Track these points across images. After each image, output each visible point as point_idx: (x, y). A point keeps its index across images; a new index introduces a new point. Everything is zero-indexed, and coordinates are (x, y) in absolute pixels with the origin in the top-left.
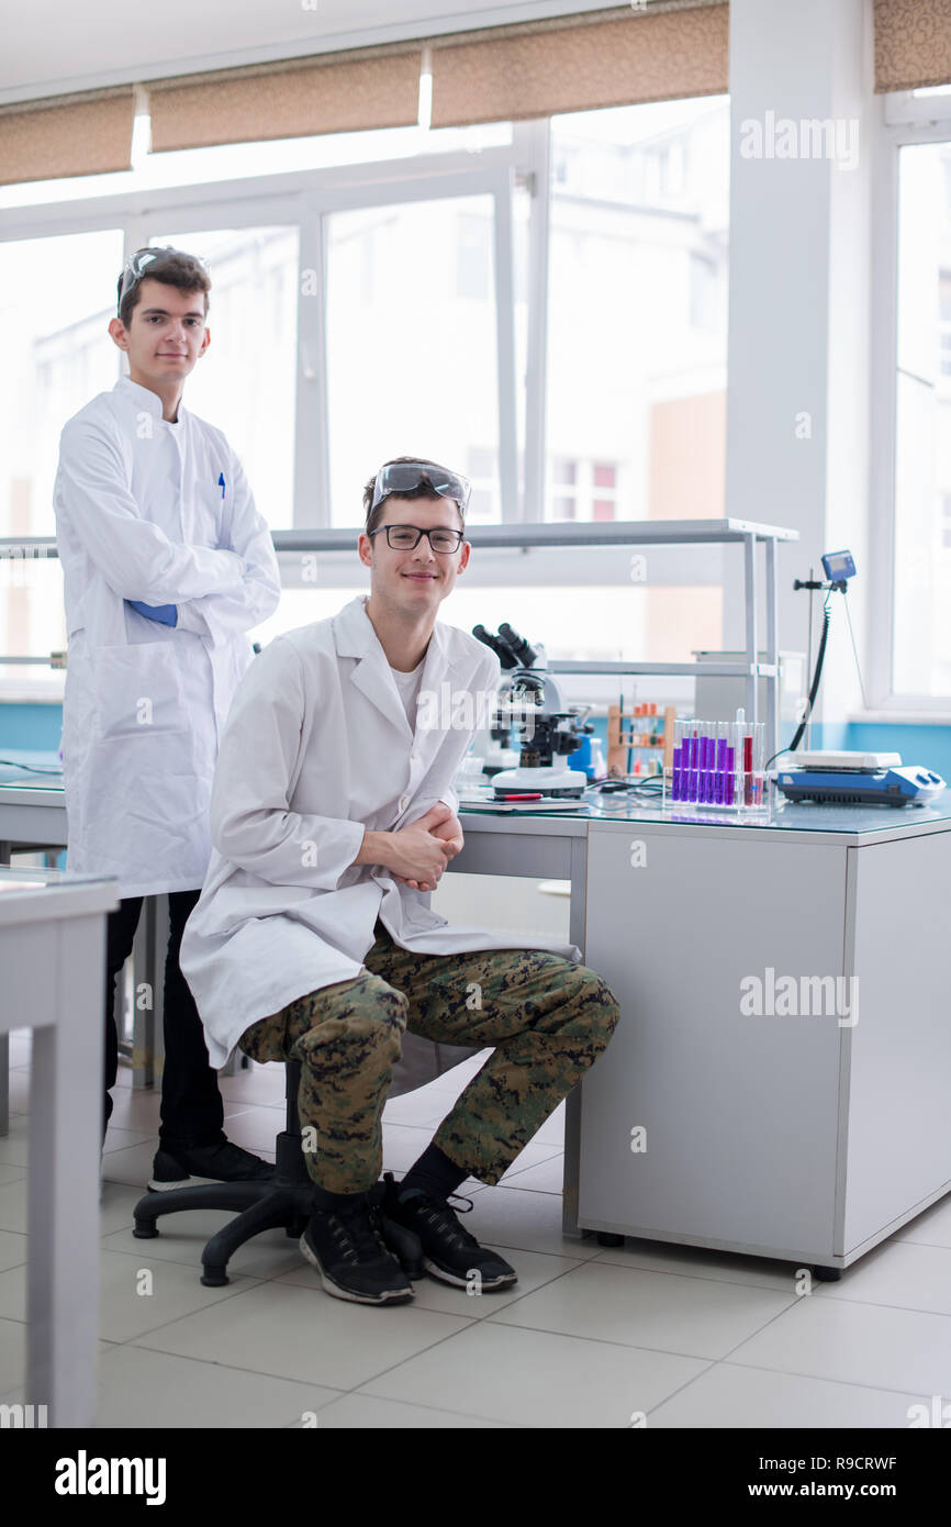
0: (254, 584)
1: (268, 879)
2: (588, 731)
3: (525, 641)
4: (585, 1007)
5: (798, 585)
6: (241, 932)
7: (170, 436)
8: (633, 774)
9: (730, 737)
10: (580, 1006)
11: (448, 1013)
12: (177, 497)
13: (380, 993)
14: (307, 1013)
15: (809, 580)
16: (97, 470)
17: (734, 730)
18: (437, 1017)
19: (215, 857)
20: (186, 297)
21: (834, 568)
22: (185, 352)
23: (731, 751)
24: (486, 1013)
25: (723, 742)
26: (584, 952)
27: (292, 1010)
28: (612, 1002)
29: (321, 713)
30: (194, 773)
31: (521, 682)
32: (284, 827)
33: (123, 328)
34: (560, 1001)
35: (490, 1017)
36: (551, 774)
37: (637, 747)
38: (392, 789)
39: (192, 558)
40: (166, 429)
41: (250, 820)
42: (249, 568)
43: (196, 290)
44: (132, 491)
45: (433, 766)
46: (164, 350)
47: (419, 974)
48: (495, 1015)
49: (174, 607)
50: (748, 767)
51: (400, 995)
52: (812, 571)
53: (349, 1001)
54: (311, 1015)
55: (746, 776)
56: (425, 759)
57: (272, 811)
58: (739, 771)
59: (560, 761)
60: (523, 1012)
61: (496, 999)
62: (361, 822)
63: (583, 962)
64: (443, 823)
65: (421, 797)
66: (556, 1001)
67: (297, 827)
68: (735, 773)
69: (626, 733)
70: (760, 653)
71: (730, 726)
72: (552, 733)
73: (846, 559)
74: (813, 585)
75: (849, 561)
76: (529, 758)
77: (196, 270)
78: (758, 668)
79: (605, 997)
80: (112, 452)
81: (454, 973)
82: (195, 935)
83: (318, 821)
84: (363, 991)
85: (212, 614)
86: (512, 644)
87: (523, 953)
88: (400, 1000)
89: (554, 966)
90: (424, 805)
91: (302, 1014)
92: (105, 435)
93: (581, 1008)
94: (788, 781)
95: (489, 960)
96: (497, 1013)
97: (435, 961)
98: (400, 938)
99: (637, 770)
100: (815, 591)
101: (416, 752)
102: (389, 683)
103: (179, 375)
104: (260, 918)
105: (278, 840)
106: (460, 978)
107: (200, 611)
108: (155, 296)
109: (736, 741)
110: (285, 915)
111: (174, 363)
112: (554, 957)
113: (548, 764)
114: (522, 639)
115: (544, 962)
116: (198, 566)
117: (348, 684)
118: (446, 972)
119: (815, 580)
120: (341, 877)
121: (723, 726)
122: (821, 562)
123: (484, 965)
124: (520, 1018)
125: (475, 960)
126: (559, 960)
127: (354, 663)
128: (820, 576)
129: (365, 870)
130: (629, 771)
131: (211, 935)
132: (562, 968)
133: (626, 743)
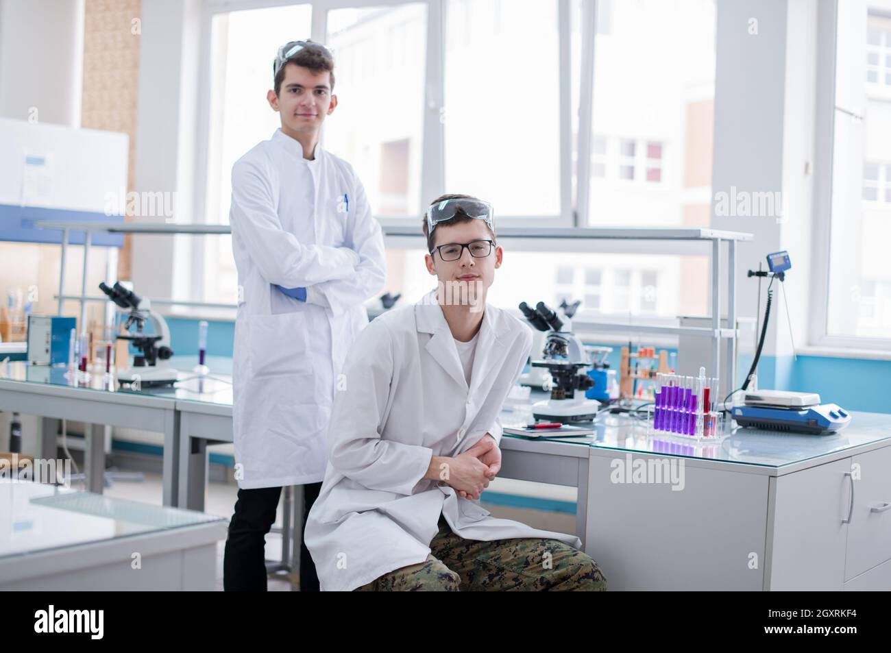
0: (364, 271)
1: (366, 486)
2: (606, 366)
3: (555, 314)
4: (582, 582)
5: (751, 274)
6: (347, 520)
7: (308, 170)
8: (637, 396)
9: (695, 387)
10: (578, 581)
11: (488, 581)
12: (312, 212)
13: (441, 574)
14: (390, 585)
15: (758, 270)
16: (253, 196)
17: (697, 382)
18: (480, 583)
19: (330, 468)
20: (315, 75)
21: (775, 264)
22: (315, 113)
23: (695, 397)
24: (514, 582)
25: (689, 391)
26: (584, 541)
27: (380, 582)
28: (601, 578)
29: (405, 372)
30: (316, 404)
31: (553, 341)
32: (375, 452)
33: (276, 96)
34: (564, 577)
35: (516, 585)
36: (572, 405)
37: (640, 378)
38: (451, 425)
39: (316, 256)
40: (306, 165)
41: (354, 445)
42: (362, 260)
43: (322, 70)
44: (278, 213)
45: (483, 407)
46: (300, 111)
47: (468, 553)
48: (519, 584)
49: (305, 288)
50: (707, 408)
51: (454, 575)
52: (761, 264)
53: (419, 579)
54: (393, 586)
55: (705, 416)
56: (476, 403)
57: (368, 440)
58: (700, 412)
59: (580, 395)
60: (538, 583)
61: (520, 573)
62: (430, 447)
63: (583, 549)
64: (487, 452)
65: (475, 430)
66: (562, 577)
67: (385, 452)
68: (697, 414)
69: (633, 367)
70: (721, 320)
71: (694, 380)
72: (573, 377)
73: (784, 257)
74: (761, 274)
75: (786, 259)
76: (557, 393)
77: (323, 56)
78: (720, 332)
79: (596, 575)
80: (264, 184)
81: (492, 553)
82: (315, 522)
83: (400, 447)
84: (429, 572)
85: (331, 293)
86: (546, 316)
87: (541, 541)
88: (454, 578)
89: (562, 551)
90: (477, 436)
91: (387, 585)
92: (260, 172)
93: (579, 583)
94: (739, 413)
95: (517, 545)
96: (521, 583)
97: (480, 544)
98: (456, 528)
99: (640, 393)
100: (763, 278)
101: (471, 399)
102: (453, 351)
103: (311, 128)
104: (360, 513)
105: (372, 461)
106: (497, 557)
107: (323, 291)
108: (295, 75)
109: (699, 391)
110: (377, 511)
111: (307, 120)
112: (562, 544)
113: (571, 397)
114: (552, 312)
115: (555, 548)
116: (320, 261)
117: (424, 351)
118: (487, 552)
119: (763, 270)
120: (414, 487)
121: (690, 380)
122: (766, 260)
123: (514, 548)
124: (536, 588)
125: (507, 545)
126: (565, 547)
127: (428, 337)
128: (766, 268)
129: (431, 483)
130: (634, 393)
131: (325, 523)
132: (566, 553)
133: (633, 375)
